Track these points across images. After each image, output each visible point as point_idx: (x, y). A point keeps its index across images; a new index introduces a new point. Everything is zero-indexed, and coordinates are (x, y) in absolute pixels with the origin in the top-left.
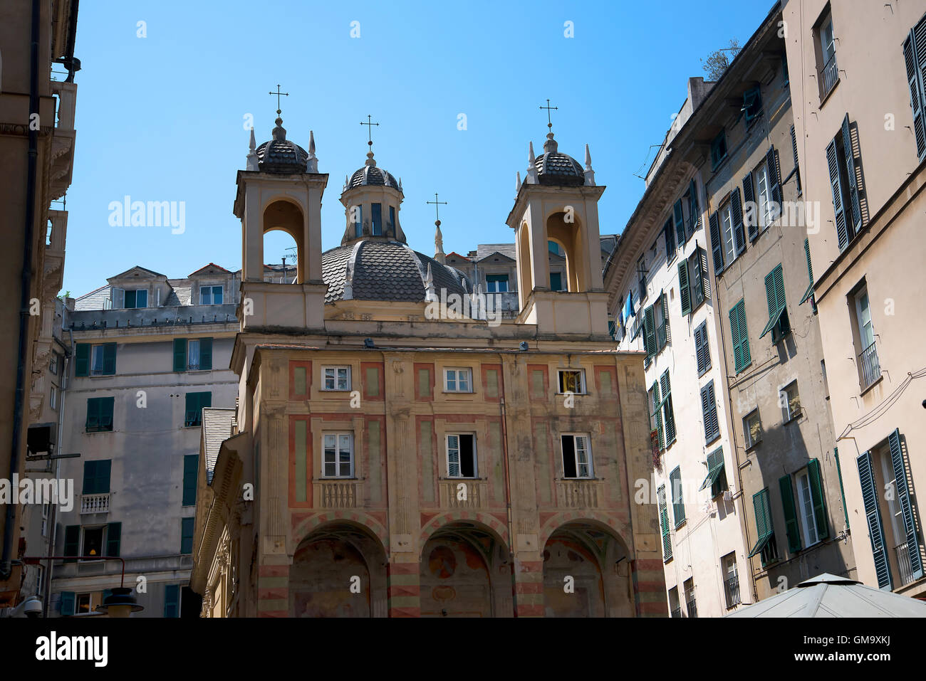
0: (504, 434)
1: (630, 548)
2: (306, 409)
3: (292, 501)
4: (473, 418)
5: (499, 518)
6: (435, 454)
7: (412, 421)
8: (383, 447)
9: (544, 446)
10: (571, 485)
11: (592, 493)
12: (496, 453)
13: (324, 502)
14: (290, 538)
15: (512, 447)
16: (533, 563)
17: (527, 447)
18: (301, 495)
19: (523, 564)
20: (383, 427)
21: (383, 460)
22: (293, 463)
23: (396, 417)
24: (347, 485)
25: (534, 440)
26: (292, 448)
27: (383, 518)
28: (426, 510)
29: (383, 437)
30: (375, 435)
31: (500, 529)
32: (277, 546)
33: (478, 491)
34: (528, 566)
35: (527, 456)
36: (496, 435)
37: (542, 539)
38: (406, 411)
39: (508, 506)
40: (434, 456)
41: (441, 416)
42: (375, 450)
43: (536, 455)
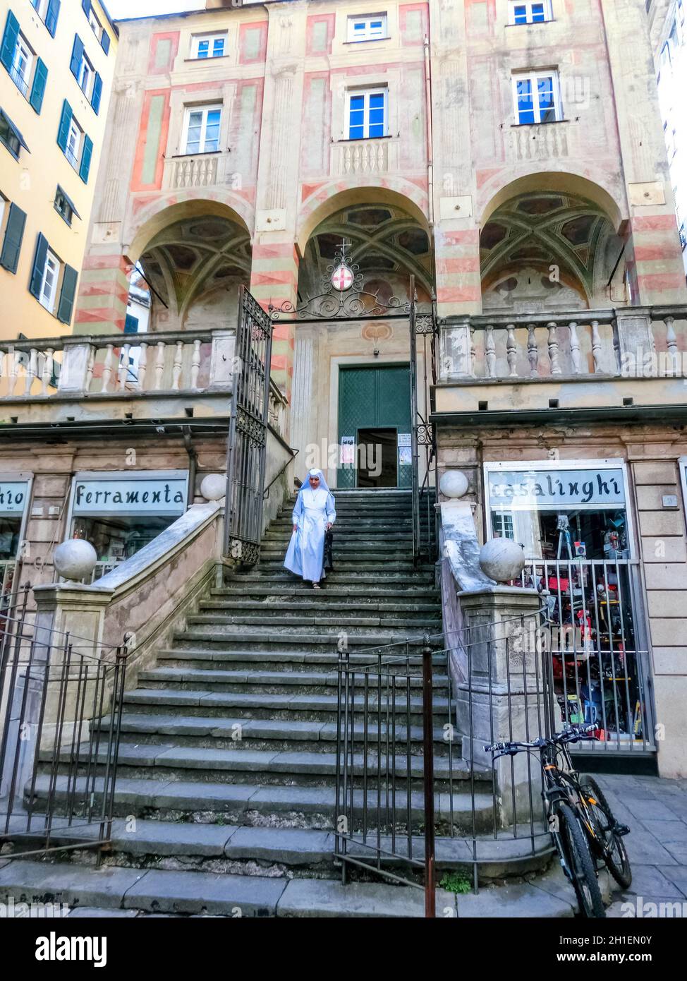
0: (427, 79)
1: (621, 204)
2: (167, 82)
3: (135, 184)
4: (385, 67)
5: (415, 182)
6: (327, 111)
7: (299, 79)
8: (258, 113)
9: (487, 88)
10: (528, 132)
11: (559, 139)
12: (416, 104)
13: (176, 181)
14: (128, 225)
15: (438, 93)
16: (463, 233)
17: (461, 91)
18: (148, 175)
19: (448, 235)
20: (260, 90)
21: (256, 128)
22: (142, 142)
23: (277, 77)
24: (208, 161)
25: (472, 82)
26: (144, 126)
27: (250, 195)
28: (310, 181)
29: (259, 104)
30: (249, 100)
31: (416, 196)
32: (109, 234)
33: (386, 151)
34: (458, 238)
35: (461, 100)
36: (416, 83)
37: (480, 204)
38: (292, 69)
39: (429, 164)
40: (327, 116)
41: (339, 70)
42: (248, 117)
43: (473, 101)
